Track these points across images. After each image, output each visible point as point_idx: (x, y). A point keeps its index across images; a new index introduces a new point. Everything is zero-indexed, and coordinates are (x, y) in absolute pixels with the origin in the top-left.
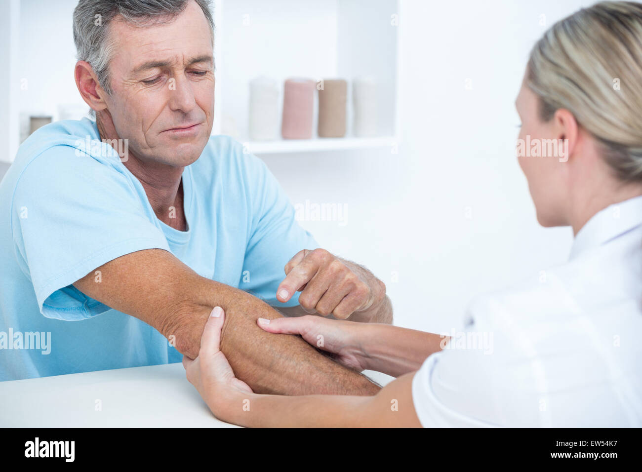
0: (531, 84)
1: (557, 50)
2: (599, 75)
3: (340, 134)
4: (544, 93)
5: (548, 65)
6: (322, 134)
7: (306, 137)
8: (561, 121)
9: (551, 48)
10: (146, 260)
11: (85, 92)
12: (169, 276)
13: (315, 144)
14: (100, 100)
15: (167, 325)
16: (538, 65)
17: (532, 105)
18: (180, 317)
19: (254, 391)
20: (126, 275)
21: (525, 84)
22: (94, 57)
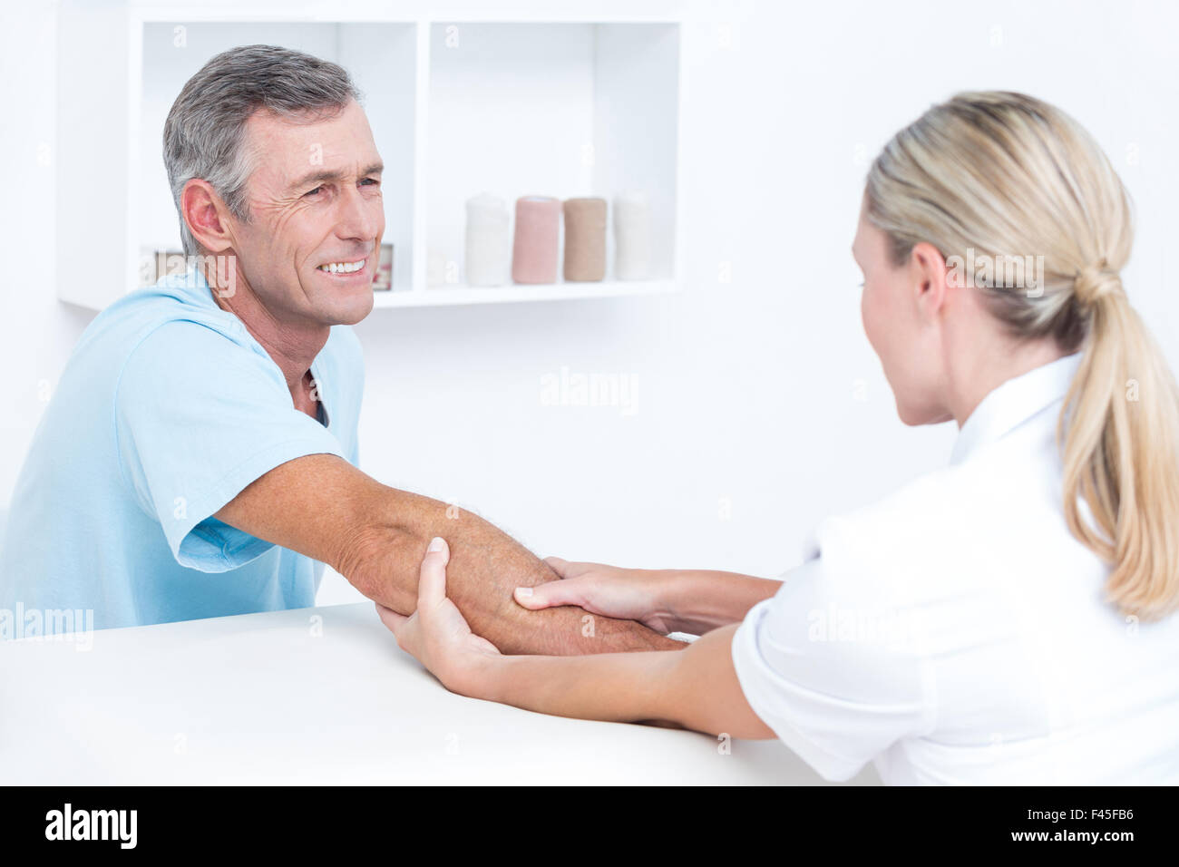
0: (872, 218)
1: (907, 164)
2: (968, 189)
3: (596, 277)
4: (892, 227)
5: (896, 186)
6: (569, 276)
7: (548, 280)
8: (922, 260)
9: (896, 163)
10: (309, 466)
11: (197, 224)
12: (344, 488)
13: (560, 290)
14: (223, 235)
15: (344, 560)
16: (880, 188)
17: (878, 247)
18: (362, 546)
19: (502, 653)
20: (283, 490)
21: (864, 219)
22: (220, 173)
